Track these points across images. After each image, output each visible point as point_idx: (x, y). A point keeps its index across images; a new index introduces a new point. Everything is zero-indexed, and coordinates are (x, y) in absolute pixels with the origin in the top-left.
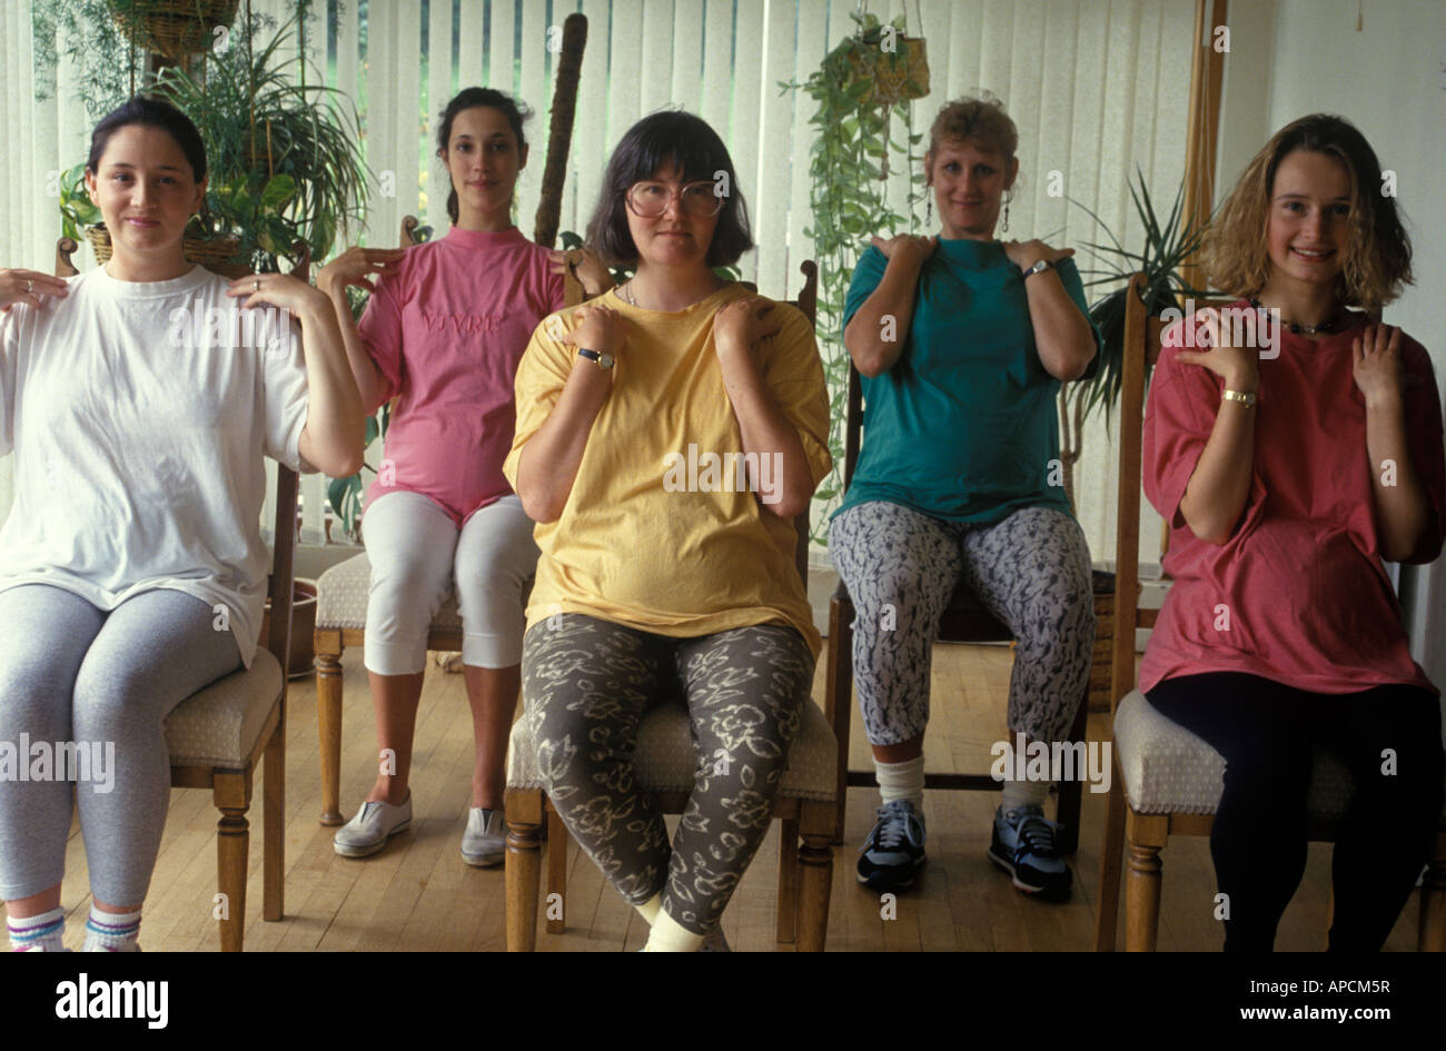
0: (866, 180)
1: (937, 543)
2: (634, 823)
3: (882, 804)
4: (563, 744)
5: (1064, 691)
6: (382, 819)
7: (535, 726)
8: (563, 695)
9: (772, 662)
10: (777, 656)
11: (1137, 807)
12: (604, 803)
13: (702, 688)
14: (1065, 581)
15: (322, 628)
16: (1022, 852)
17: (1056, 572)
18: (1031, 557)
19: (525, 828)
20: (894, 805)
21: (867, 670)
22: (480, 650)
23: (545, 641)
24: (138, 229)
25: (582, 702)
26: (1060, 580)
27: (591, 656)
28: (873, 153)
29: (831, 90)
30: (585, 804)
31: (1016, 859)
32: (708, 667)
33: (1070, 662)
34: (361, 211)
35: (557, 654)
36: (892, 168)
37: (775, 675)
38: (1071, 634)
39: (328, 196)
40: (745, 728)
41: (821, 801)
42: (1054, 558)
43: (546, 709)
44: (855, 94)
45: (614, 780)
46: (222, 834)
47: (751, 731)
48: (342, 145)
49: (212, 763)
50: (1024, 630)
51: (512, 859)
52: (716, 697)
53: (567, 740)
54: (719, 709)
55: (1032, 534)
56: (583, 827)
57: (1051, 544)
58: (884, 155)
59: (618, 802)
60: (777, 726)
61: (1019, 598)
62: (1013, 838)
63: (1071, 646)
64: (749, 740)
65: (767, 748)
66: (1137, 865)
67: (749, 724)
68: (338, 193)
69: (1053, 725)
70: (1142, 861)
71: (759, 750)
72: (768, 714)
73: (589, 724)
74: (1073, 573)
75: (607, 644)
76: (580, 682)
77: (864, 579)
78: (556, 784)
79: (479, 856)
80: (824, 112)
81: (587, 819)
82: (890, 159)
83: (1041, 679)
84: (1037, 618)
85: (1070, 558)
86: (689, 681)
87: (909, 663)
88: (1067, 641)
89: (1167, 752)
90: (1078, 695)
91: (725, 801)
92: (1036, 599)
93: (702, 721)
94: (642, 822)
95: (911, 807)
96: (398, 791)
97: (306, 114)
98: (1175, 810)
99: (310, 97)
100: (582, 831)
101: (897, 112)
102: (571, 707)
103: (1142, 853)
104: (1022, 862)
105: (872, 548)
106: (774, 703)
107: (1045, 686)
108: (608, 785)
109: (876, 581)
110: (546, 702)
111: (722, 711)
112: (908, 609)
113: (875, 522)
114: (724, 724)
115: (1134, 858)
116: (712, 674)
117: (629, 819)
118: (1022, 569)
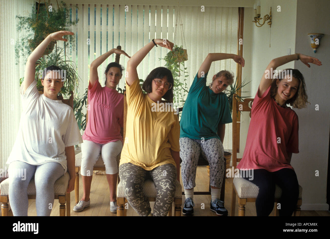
0: (176, 77)
1: (197, 147)
2: (144, 203)
3: (185, 199)
4: (130, 189)
5: (219, 176)
6: (83, 204)
7: (124, 185)
8: (129, 179)
9: (170, 171)
10: (171, 170)
11: (240, 197)
12: (138, 200)
13: (157, 176)
14: (218, 154)
15: (76, 167)
16: (218, 208)
17: (216, 153)
18: (211, 149)
19: (121, 205)
20: (188, 199)
21: (184, 174)
22: (109, 171)
23: (124, 168)
24: (52, 91)
25: (133, 180)
26: (217, 154)
27: (134, 171)
28: (177, 71)
29: (169, 59)
30: (135, 200)
31: (216, 210)
32: (157, 172)
33: (220, 170)
34: (78, 85)
35: (127, 171)
36: (181, 74)
37: (171, 173)
38: (220, 165)
39: (71, 82)
40: (167, 184)
41: (179, 198)
42: (216, 149)
43: (126, 182)
44: (174, 60)
45: (140, 195)
46: (60, 208)
47: (168, 185)
48: (74, 72)
49: (58, 194)
50: (211, 164)
51: (118, 212)
52: (160, 178)
53: (131, 188)
54: (161, 181)
55: (211, 145)
56: (134, 204)
57: (215, 146)
58: (179, 72)
59: (141, 199)
60: (173, 183)
61: (209, 158)
62: (215, 206)
63: (220, 167)
64: (168, 187)
65: (172, 188)
66: (240, 208)
67: (168, 183)
68: (73, 81)
69: (218, 183)
70: (241, 208)
71: (171, 188)
72: (171, 181)
73: (135, 184)
74: (220, 153)
75: (137, 168)
76: (132, 176)
77: (184, 156)
78: (129, 197)
79: (114, 211)
80: (168, 64)
81: (135, 203)
82: (181, 73)
83: (215, 174)
84: (213, 162)
85: (219, 149)
86: (153, 175)
87: (192, 172)
88: (219, 166)
89: (246, 186)
90: (222, 177)
91: (165, 199)
92: (213, 158)
93: (157, 183)
94: (145, 202)
95: (191, 198)
96: (87, 199)
97: (67, 66)
98: (248, 197)
99: (67, 63)
100: (134, 205)
101: (181, 63)
102: (131, 181)
103: (241, 206)
104: (218, 210)
105: (185, 149)
106: (172, 179)
107: (216, 175)
108: (139, 196)
109: (186, 156)
110: (126, 180)
111: (162, 181)
112: (192, 162)
113: (184, 144)
114: (162, 184)
115: (240, 207)
116: (158, 174)
117: (143, 202)
118: (209, 152)
